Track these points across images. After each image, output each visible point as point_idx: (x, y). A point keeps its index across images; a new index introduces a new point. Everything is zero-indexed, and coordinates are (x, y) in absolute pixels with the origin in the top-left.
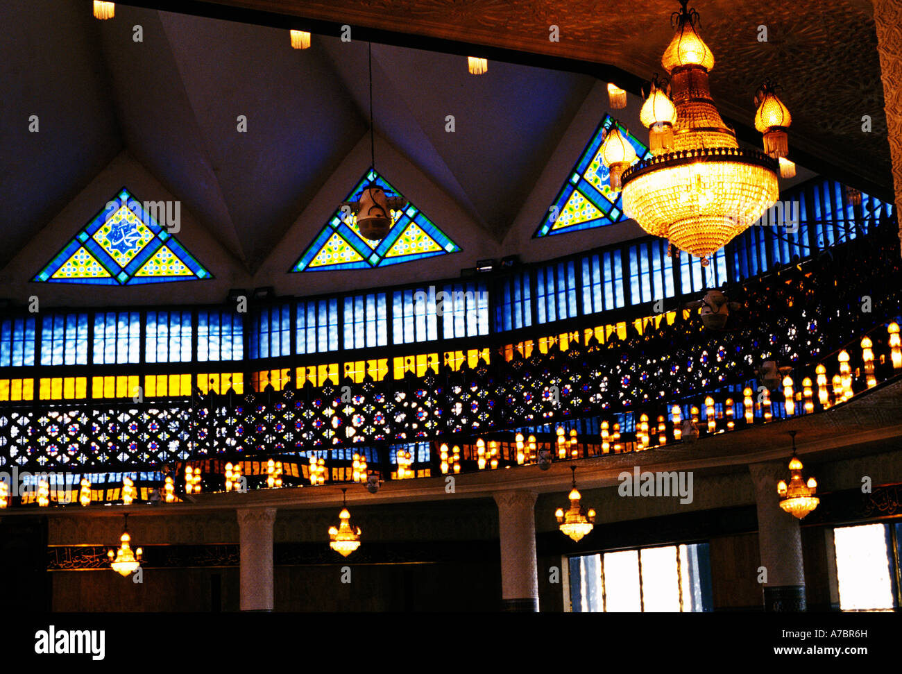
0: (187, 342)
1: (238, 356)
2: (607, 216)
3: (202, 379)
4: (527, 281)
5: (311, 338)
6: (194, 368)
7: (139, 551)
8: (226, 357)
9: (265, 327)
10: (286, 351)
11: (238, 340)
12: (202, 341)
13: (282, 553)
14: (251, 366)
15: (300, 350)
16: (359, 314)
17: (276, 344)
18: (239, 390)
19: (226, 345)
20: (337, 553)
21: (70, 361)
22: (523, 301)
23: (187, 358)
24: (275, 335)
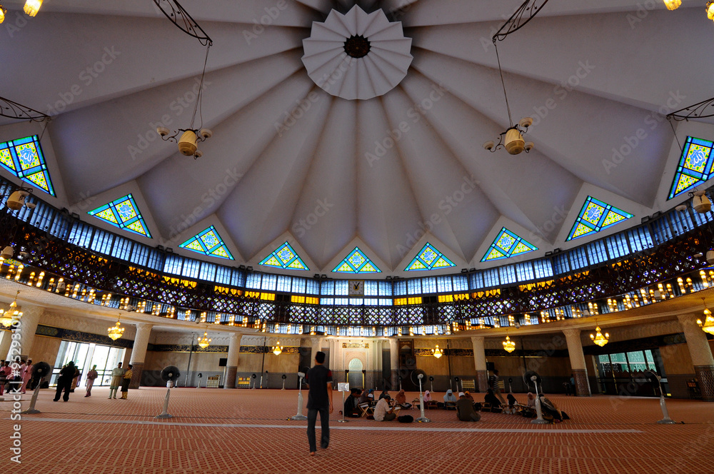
0: (450, 285)
1: (467, 289)
2: (594, 230)
3: (456, 296)
4: (566, 256)
5: (490, 282)
6: (453, 293)
7: (442, 351)
8: (463, 289)
9: (474, 279)
10: (482, 286)
11: (466, 284)
12: (455, 285)
13: (488, 352)
14: (470, 292)
15: (486, 286)
16: (505, 272)
17: (478, 284)
18: (468, 298)
19: (462, 286)
20: (507, 352)
21: (416, 293)
22: (565, 263)
23: (451, 290)
24: (478, 281)
